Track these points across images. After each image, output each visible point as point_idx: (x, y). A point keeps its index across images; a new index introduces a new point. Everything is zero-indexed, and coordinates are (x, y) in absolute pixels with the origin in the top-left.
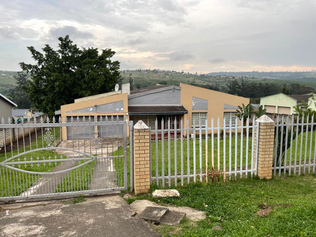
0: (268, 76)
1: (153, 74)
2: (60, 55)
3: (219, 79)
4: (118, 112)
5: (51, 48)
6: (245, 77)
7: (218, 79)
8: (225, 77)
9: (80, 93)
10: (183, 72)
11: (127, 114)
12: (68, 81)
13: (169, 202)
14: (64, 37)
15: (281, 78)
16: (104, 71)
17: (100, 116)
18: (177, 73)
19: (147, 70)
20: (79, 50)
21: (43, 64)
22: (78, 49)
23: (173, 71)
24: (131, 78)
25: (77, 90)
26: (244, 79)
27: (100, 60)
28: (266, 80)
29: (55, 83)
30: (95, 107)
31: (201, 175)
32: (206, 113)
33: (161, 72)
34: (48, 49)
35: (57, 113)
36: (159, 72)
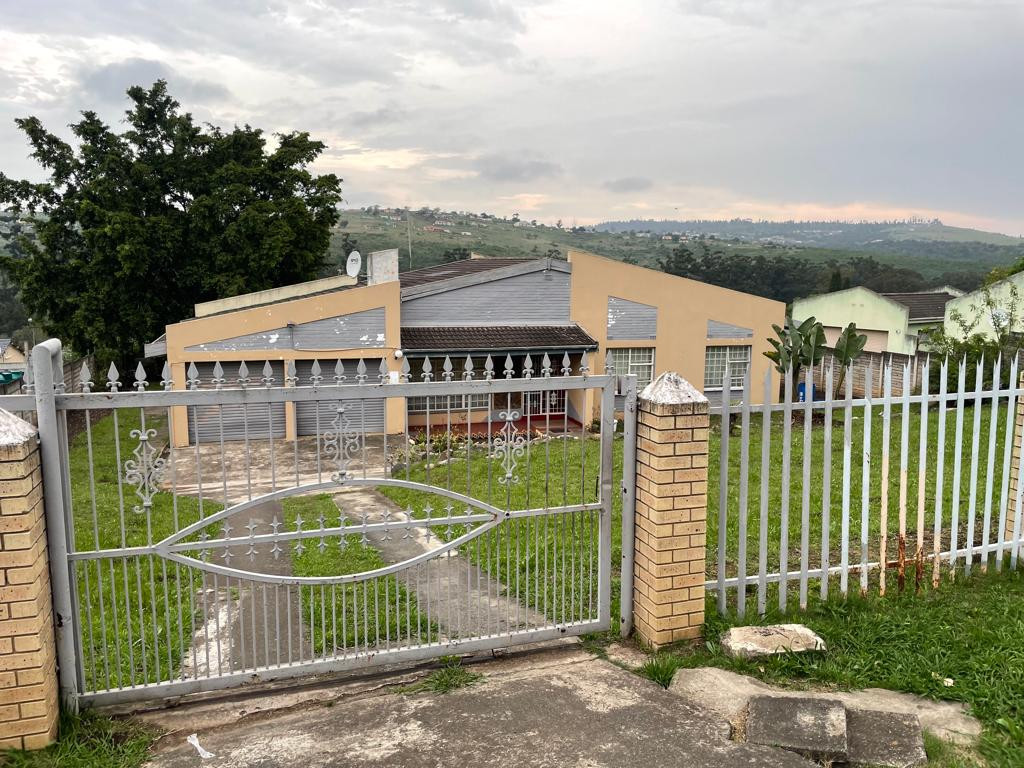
0: (780, 235)
1: (420, 223)
2: (134, 148)
3: (630, 242)
4: (368, 347)
5: (104, 125)
6: (712, 237)
7: (627, 244)
8: (649, 235)
9: (207, 282)
10: (516, 220)
11: (399, 353)
12: (164, 242)
13: (801, 674)
14: (147, 88)
15: (820, 240)
16: (290, 207)
17: (313, 360)
18: (496, 221)
19: (398, 210)
20: (202, 133)
21: (72, 179)
22: (197, 130)
23: (485, 216)
24: (348, 235)
25: (196, 273)
26: (708, 242)
27: (274, 171)
28: (774, 247)
29: (118, 248)
30: (286, 331)
31: (865, 567)
32: (650, 349)
33: (447, 217)
34: (90, 128)
35: (151, 350)
36: (439, 219)
